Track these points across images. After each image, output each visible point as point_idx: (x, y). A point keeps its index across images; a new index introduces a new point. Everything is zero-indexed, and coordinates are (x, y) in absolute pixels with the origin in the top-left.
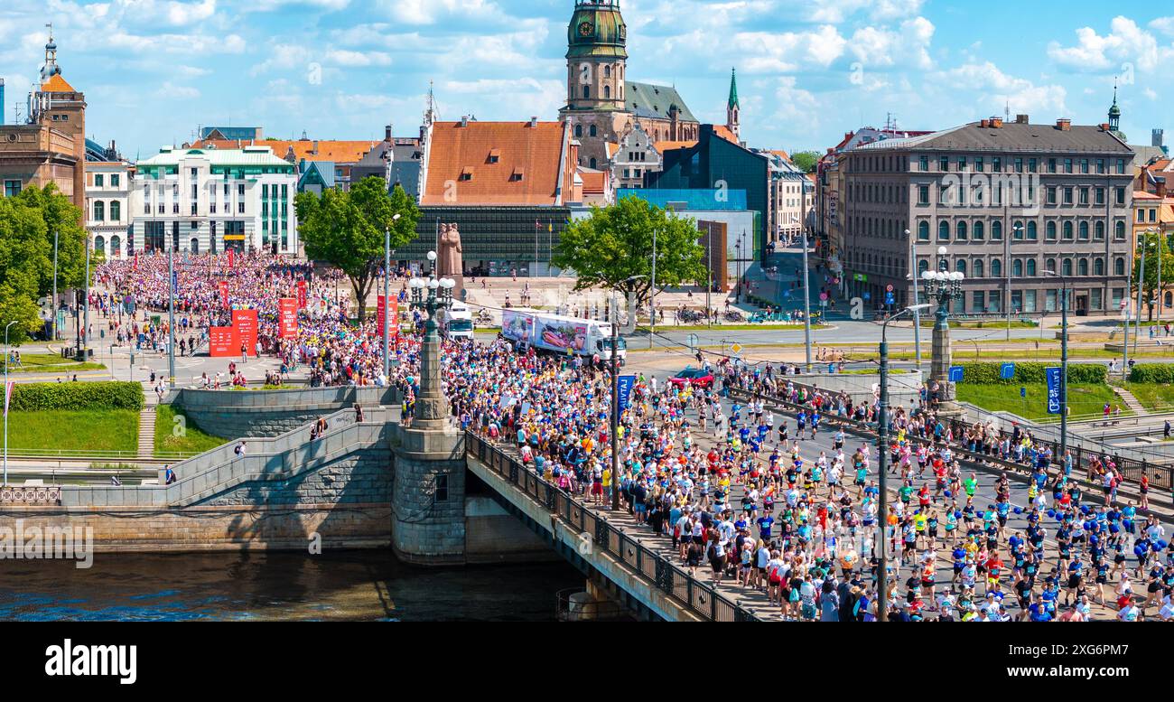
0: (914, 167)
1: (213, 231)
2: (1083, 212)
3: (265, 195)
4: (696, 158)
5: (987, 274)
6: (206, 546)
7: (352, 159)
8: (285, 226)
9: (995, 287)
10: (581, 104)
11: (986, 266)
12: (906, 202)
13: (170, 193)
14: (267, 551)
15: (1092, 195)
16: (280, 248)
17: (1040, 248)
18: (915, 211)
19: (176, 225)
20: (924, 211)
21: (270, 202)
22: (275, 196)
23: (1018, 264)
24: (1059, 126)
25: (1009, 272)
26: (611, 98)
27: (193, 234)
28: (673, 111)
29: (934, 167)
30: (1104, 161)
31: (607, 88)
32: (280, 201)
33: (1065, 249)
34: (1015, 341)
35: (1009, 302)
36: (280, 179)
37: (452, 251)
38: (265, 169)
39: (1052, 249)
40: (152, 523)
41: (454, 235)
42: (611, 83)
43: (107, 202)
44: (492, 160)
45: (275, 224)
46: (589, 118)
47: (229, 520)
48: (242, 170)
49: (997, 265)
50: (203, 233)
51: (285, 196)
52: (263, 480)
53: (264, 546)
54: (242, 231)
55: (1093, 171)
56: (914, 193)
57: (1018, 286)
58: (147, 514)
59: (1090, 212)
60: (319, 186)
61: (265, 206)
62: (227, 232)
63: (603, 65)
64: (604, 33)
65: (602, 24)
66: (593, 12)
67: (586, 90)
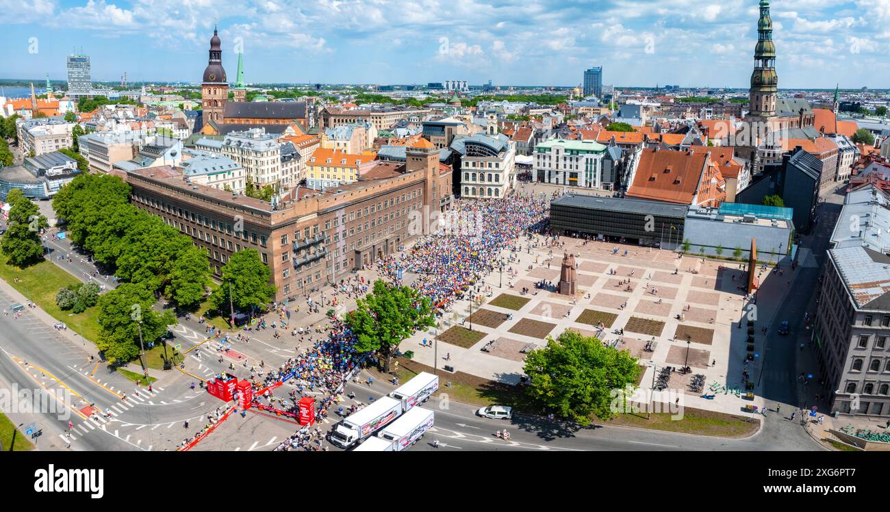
0: (859, 323)
1: (565, 176)
3: (587, 163)
8: (595, 176)
10: (754, 113)
13: (547, 159)
16: (592, 185)
18: (853, 352)
19: (550, 172)
20: (861, 352)
21: (589, 165)
22: (591, 163)
26: (768, 110)
27: (557, 176)
28: (802, 111)
31: (766, 106)
32: (593, 166)
36: (593, 156)
38: (588, 152)
42: (768, 104)
44: (667, 171)
45: (591, 175)
48: (578, 152)
50: (561, 176)
51: (595, 163)
54: (577, 177)
56: (854, 341)
60: (610, 161)
61: (587, 167)
62: (570, 177)
63: (764, 96)
64: (766, 81)
65: (766, 77)
66: (761, 71)
67: (757, 106)
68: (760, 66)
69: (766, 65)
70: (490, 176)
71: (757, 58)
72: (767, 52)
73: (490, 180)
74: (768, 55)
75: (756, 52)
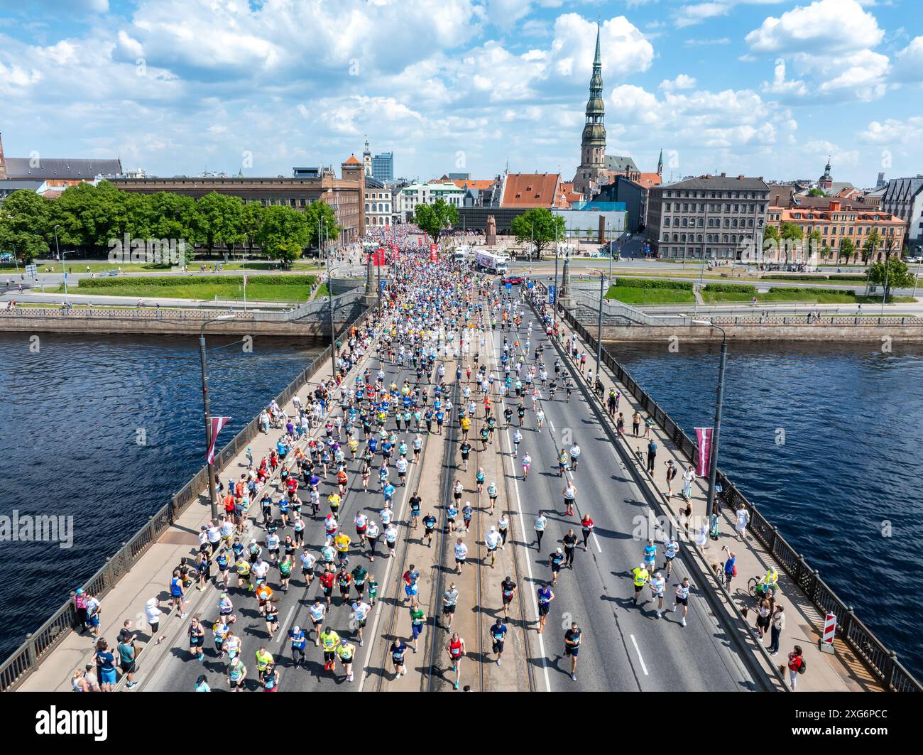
0: (665, 196)
2: (743, 215)
4: (613, 189)
5: (695, 241)
6: (302, 334)
7: (483, 188)
9: (698, 246)
10: (585, 165)
11: (695, 237)
12: (660, 210)
13: (415, 200)
14: (323, 337)
15: (748, 208)
17: (721, 230)
18: (664, 214)
20: (668, 214)
23: (710, 237)
24: (739, 178)
25: (706, 240)
26: (598, 162)
28: (628, 167)
29: (674, 196)
30: (754, 193)
31: (596, 158)
33: (733, 231)
34: (687, 270)
35: (705, 254)
36: (456, 196)
37: (492, 226)
38: (451, 192)
39: (726, 231)
40: (283, 326)
41: (493, 220)
42: (598, 156)
43: (384, 204)
44: (529, 189)
46: (589, 171)
47: (310, 325)
48: (442, 192)
49: (700, 237)
52: (321, 311)
53: (322, 334)
55: (749, 197)
56: (664, 207)
57: (709, 246)
58: (282, 322)
59: (746, 215)
60: (472, 198)
63: (595, 149)
64: (596, 135)
65: (596, 131)
66: (592, 126)
67: (588, 159)
68: (591, 121)
69: (596, 121)
70: (381, 205)
71: (589, 115)
72: (597, 109)
73: (381, 210)
74: (598, 111)
75: (588, 109)
